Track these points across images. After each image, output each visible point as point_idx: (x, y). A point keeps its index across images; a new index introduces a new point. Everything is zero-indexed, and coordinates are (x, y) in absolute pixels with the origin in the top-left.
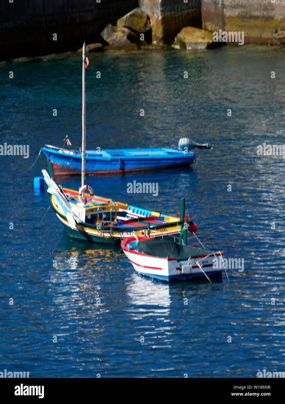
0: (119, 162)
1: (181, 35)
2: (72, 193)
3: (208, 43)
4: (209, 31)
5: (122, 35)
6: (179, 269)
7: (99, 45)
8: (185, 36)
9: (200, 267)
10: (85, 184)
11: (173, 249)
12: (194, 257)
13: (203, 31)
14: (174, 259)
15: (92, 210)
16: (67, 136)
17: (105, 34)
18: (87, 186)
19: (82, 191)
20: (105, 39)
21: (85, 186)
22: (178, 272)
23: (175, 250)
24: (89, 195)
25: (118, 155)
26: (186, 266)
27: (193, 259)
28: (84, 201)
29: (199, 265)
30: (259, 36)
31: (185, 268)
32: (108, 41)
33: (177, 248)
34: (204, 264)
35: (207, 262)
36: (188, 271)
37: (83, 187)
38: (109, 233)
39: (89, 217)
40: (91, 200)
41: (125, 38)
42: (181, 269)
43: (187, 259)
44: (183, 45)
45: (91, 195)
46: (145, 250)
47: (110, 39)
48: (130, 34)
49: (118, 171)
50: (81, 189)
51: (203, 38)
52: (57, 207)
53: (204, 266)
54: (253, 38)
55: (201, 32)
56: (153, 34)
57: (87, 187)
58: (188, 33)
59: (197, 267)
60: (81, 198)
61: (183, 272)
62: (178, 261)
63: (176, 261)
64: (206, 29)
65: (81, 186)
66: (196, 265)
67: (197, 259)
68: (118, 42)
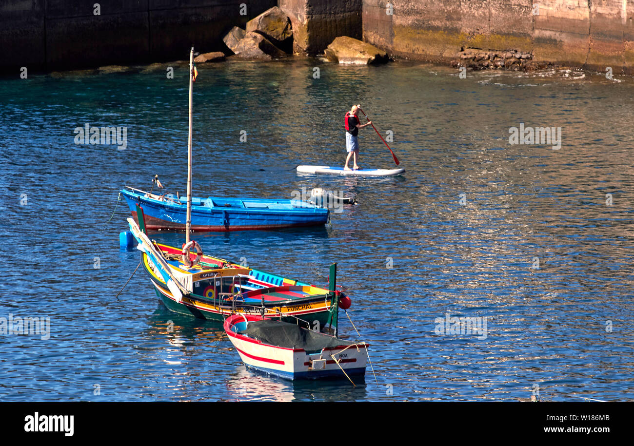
0: (223, 215)
1: (332, 47)
2: (170, 251)
3: (370, 59)
4: (371, 44)
5: (253, 42)
6: (309, 364)
7: (220, 54)
8: (338, 49)
9: (337, 362)
10: (190, 240)
11: (296, 335)
12: (329, 349)
13: (363, 43)
14: (302, 350)
15: (201, 276)
16: (157, 176)
17: (229, 40)
18: (194, 242)
19: (186, 249)
20: (229, 47)
21: (191, 242)
22: (306, 369)
23: (299, 336)
24: (196, 254)
25: (229, 206)
26: (318, 361)
27: (328, 352)
28: (189, 263)
29: (336, 360)
30: (438, 54)
31: (317, 364)
32: (232, 49)
33: (302, 334)
34: (343, 358)
35: (346, 355)
36: (321, 368)
37: (189, 243)
38: (231, 309)
39: (198, 285)
40: (198, 261)
41: (257, 46)
42: (312, 364)
43: (319, 351)
44: (335, 60)
45: (199, 254)
46: (259, 335)
47: (236, 47)
48: (263, 41)
49: (222, 228)
50: (186, 247)
51: (363, 52)
52: (153, 270)
53: (342, 362)
54: (431, 56)
55: (360, 44)
56: (295, 42)
57: (194, 244)
58: (342, 44)
59: (334, 362)
60: (186, 259)
61: (313, 368)
62: (308, 353)
63: (305, 353)
64: (367, 41)
65: (185, 242)
66: (330, 359)
67: (333, 351)
68: (246, 52)
